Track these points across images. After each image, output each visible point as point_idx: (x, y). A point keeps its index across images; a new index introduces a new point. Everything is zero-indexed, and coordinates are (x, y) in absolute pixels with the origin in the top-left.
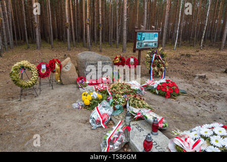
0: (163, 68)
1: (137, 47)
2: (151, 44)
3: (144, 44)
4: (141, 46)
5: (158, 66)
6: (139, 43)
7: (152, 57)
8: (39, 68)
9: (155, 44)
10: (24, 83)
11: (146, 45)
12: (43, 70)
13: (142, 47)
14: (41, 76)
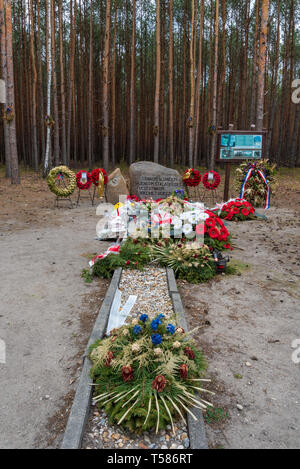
0: (263, 190)
1: (221, 157)
2: (247, 153)
3: (235, 152)
4: (229, 155)
5: (255, 189)
6: (224, 151)
7: (246, 174)
8: (79, 177)
9: (257, 154)
10: (60, 190)
11: (239, 155)
12: (83, 180)
13: (232, 157)
14: (80, 186)
